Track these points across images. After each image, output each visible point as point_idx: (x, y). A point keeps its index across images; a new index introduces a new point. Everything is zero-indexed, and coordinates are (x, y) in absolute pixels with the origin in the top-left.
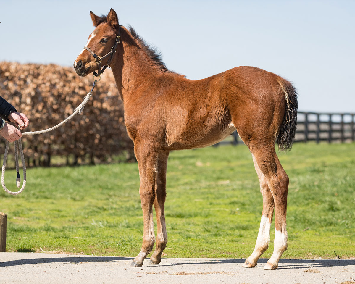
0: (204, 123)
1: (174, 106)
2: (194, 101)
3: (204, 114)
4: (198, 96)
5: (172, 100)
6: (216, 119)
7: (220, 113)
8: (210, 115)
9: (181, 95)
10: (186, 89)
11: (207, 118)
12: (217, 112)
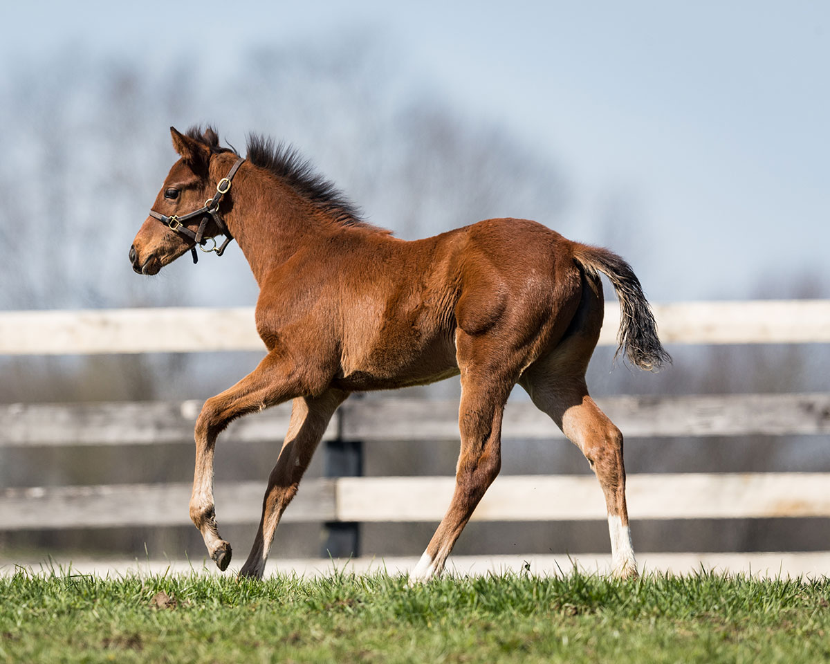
0: (413, 325)
1: (361, 294)
2: (401, 281)
3: (415, 307)
4: (411, 270)
5: (357, 283)
6: (435, 317)
7: (443, 304)
8: (427, 308)
9: (379, 270)
10: (390, 257)
11: (420, 313)
12: (438, 301)
